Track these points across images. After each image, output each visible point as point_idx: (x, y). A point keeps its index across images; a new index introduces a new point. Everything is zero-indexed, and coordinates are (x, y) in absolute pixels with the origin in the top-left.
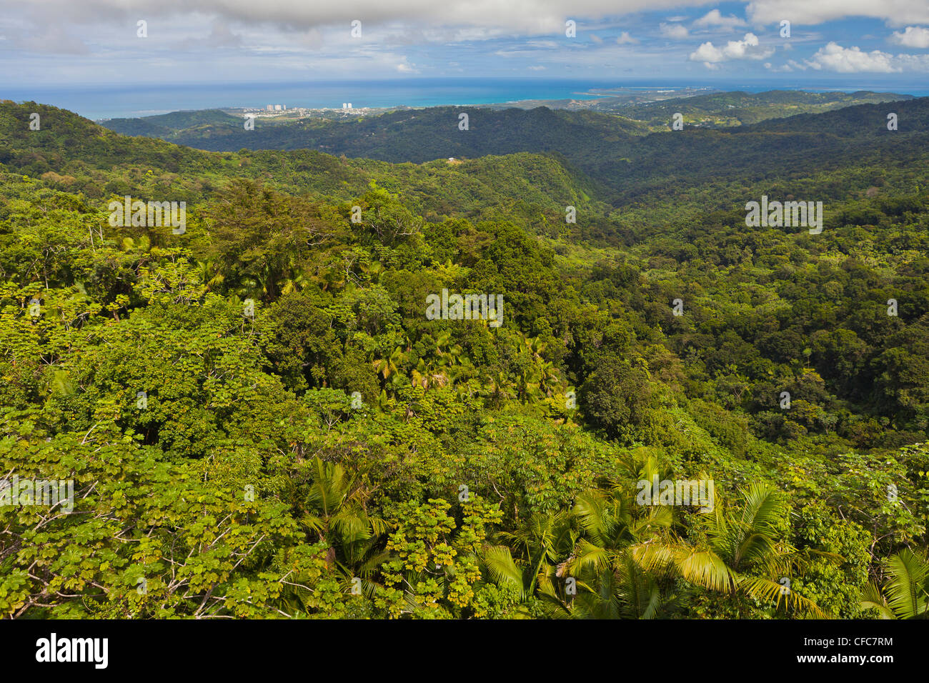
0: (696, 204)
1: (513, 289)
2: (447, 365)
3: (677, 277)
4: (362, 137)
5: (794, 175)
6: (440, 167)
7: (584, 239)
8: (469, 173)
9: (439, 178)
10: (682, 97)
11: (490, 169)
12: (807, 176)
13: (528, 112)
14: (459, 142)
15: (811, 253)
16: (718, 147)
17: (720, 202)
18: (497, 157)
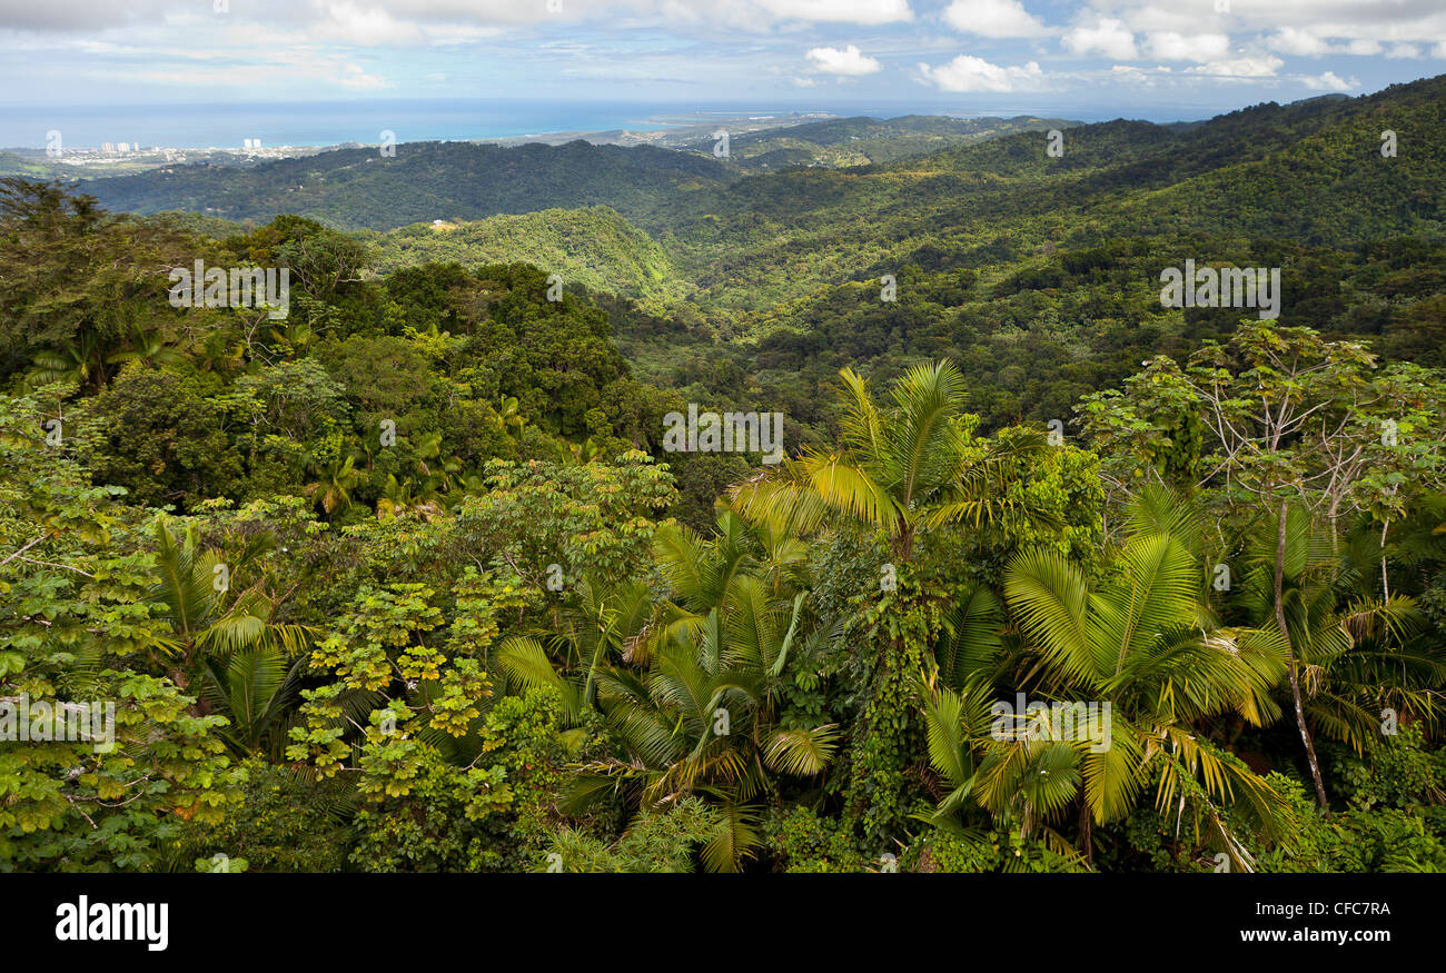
0: (819, 277)
1: (544, 366)
2: (439, 489)
3: (801, 377)
4: (283, 193)
5: (947, 230)
6: (419, 235)
7: (658, 333)
8: (469, 244)
9: (419, 252)
10: (785, 126)
11: (502, 235)
12: (964, 231)
13: (557, 148)
14: (449, 197)
15: (980, 331)
16: (842, 194)
17: (852, 271)
18: (513, 217)
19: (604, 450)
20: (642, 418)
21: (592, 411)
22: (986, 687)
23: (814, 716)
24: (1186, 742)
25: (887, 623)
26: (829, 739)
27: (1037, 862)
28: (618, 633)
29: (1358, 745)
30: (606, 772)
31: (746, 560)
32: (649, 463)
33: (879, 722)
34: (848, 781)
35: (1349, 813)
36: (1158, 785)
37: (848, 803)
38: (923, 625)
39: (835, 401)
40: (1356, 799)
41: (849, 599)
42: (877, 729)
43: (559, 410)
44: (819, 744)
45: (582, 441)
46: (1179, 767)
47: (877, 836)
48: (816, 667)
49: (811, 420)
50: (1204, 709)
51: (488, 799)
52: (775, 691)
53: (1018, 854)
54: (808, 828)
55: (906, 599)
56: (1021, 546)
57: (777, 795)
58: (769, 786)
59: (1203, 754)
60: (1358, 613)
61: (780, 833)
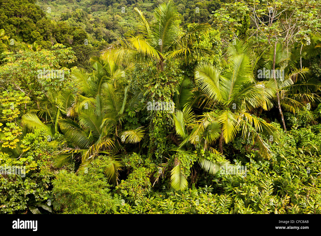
19: (41, 46)
20: (53, 33)
21: (34, 32)
22: (190, 108)
23: (135, 125)
24: (249, 117)
25: (158, 92)
26: (142, 131)
27: (209, 157)
28: (63, 108)
29: (294, 111)
30: (67, 152)
31: (105, 78)
32: (64, 48)
33: (158, 123)
34: (149, 143)
35: (292, 131)
36: (242, 129)
37: (149, 149)
38: (169, 91)
39: (120, 22)
40: (293, 127)
41: (144, 86)
42: (157, 126)
43: (21, 32)
44: (138, 133)
45: (32, 43)
46: (248, 124)
47: (160, 158)
48: (134, 110)
49: (113, 29)
50: (254, 107)
51: (29, 166)
52: (122, 119)
53: (203, 155)
54: (138, 159)
55: (163, 84)
56: (198, 63)
57: (125, 151)
58: (123, 148)
59: (254, 119)
60: (294, 74)
61: (129, 162)
